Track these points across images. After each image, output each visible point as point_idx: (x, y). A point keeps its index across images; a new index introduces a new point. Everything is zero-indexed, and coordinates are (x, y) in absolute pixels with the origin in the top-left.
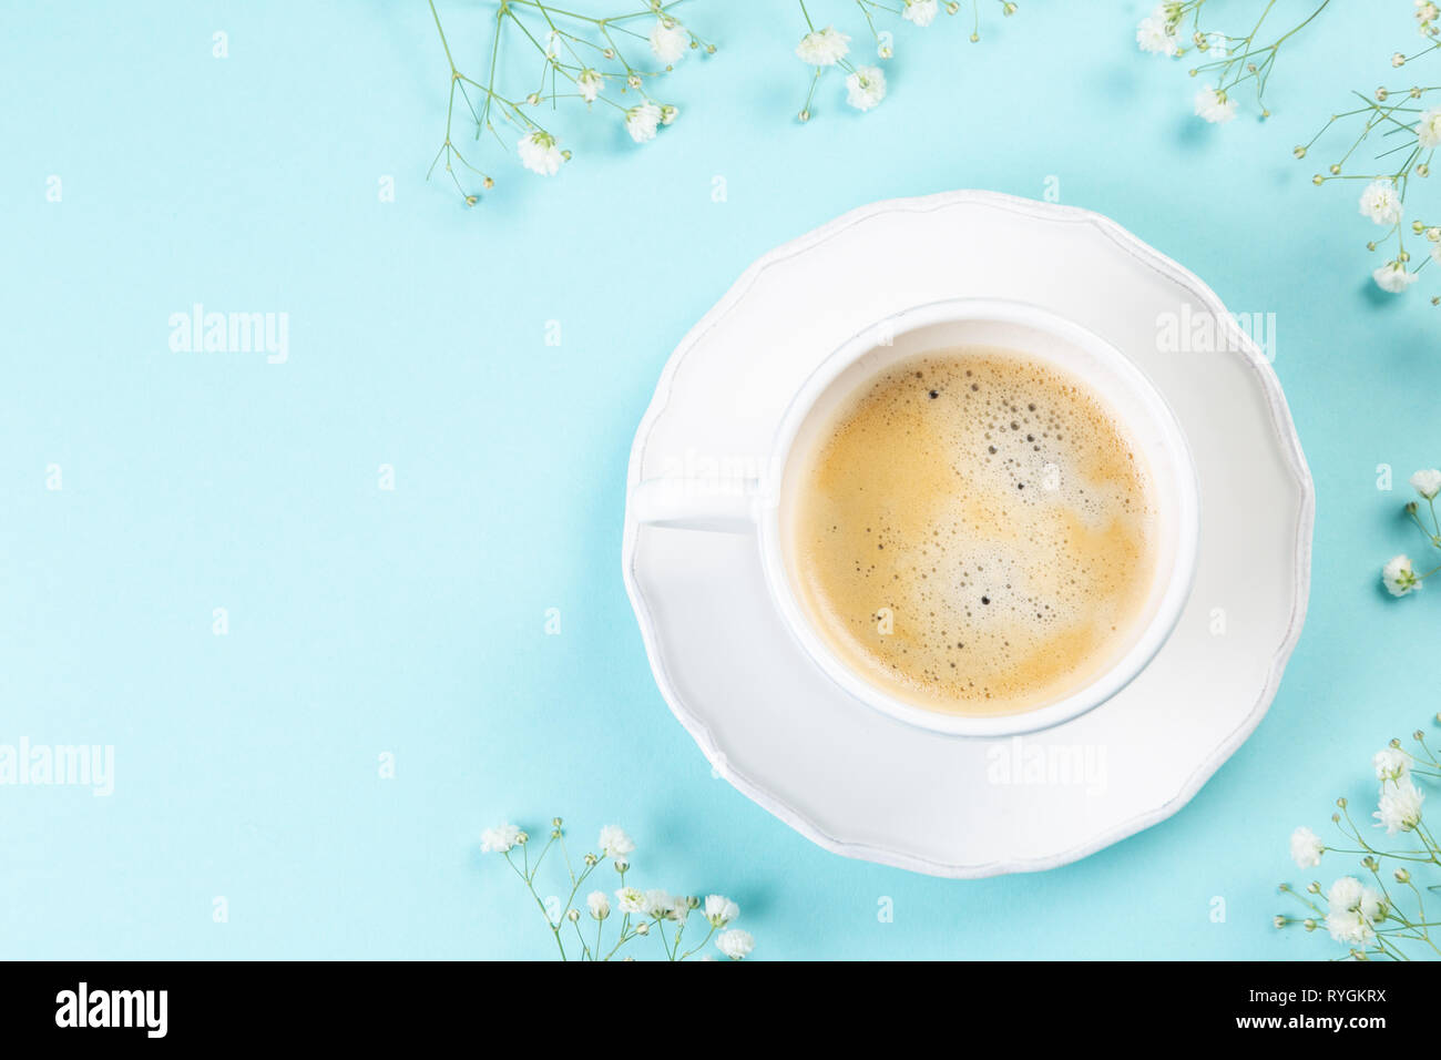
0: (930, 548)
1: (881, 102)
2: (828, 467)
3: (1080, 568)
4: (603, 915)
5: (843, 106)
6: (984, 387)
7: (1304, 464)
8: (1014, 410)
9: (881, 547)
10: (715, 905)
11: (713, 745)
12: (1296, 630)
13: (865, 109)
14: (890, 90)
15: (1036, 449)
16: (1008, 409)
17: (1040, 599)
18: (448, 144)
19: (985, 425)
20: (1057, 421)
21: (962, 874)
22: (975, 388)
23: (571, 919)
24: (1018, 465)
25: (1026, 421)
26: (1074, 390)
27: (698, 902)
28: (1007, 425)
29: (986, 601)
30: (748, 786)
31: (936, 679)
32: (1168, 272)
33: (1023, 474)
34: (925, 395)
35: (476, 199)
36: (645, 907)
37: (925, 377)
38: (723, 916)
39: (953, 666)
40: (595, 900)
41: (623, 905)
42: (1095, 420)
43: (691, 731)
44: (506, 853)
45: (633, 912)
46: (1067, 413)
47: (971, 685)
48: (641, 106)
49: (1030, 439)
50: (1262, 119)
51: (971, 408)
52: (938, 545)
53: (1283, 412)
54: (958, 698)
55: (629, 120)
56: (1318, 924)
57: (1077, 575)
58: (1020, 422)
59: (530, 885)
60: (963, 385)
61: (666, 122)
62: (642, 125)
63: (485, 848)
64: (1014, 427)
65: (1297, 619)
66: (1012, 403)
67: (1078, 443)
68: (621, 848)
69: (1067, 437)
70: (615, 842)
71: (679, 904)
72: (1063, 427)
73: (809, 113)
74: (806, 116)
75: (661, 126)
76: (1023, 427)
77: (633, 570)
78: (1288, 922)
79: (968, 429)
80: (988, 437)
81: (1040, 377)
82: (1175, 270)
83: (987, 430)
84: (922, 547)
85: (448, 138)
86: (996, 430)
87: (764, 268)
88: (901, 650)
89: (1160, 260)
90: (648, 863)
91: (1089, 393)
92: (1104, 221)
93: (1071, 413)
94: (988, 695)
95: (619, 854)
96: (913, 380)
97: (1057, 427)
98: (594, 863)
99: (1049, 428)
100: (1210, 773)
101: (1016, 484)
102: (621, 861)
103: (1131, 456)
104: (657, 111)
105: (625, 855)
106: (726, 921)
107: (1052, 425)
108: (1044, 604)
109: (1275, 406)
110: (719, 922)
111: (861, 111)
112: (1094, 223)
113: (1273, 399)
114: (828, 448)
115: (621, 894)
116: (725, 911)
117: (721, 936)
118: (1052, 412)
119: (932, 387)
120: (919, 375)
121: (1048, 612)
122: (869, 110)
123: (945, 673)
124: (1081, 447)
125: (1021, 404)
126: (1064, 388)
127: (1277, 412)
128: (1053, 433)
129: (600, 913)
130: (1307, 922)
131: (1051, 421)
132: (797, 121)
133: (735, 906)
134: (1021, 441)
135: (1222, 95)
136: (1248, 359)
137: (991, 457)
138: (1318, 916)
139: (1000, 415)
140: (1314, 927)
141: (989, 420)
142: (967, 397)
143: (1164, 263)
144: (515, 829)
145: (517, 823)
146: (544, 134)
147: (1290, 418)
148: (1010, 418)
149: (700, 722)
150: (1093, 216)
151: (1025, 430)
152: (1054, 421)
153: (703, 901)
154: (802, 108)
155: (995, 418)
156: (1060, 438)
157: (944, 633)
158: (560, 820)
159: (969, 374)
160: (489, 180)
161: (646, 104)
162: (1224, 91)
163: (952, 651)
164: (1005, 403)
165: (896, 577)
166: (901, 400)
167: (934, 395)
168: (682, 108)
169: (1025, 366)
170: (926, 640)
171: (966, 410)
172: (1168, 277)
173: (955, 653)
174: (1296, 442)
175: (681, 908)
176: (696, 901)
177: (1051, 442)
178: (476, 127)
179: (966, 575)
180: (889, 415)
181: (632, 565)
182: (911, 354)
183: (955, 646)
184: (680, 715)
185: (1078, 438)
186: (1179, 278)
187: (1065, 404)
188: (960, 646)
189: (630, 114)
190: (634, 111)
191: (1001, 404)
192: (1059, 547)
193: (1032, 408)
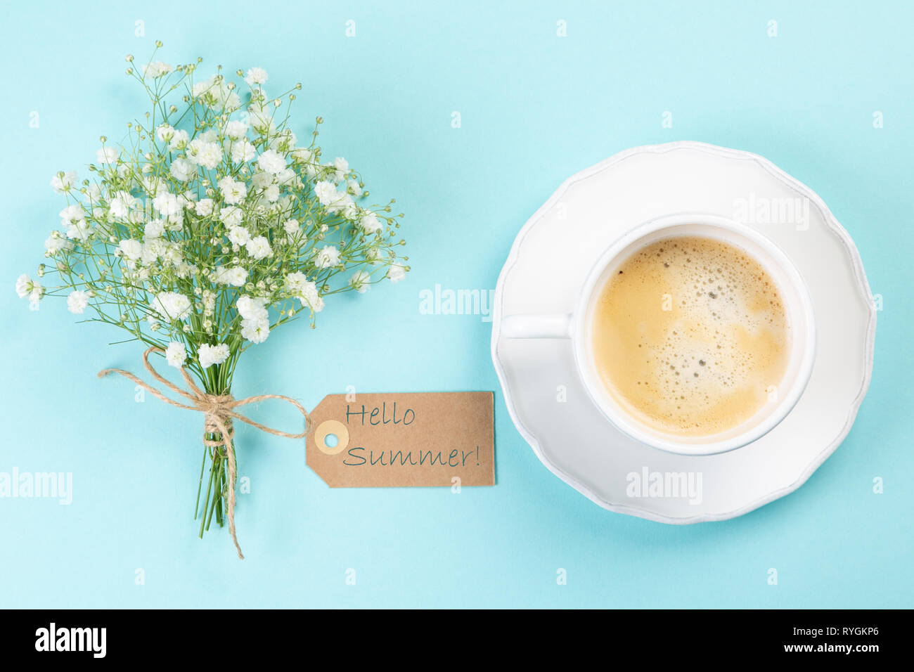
0: (666, 347)
6: (694, 261)
8: (711, 272)
9: (640, 346)
12: (865, 388)
15: (722, 293)
16: (707, 271)
17: (726, 374)
19: (694, 281)
22: (689, 261)
25: (717, 278)
28: (707, 281)
29: (696, 375)
30: (560, 473)
31: (670, 415)
32: (797, 188)
33: (715, 308)
34: (662, 266)
39: (679, 408)
43: (529, 442)
47: (688, 417)
49: (719, 288)
51: (686, 272)
52: (670, 345)
58: (713, 279)
60: (681, 260)
64: (710, 281)
65: (865, 383)
66: (710, 268)
67: (746, 290)
69: (740, 286)
72: (737, 280)
77: (497, 353)
79: (684, 284)
80: (696, 287)
81: (723, 253)
82: (800, 187)
83: (696, 283)
84: (662, 346)
86: (701, 284)
87: (571, 185)
89: (793, 182)
92: (762, 159)
93: (741, 272)
96: (656, 258)
97: (734, 281)
100: (816, 467)
112: (755, 160)
113: (854, 261)
124: (747, 292)
126: (737, 258)
127: (856, 266)
128: (732, 284)
131: (731, 277)
136: (841, 239)
137: (698, 298)
139: (703, 275)
141: (697, 277)
142: (684, 266)
143: (795, 184)
147: (863, 270)
148: (708, 276)
150: (755, 156)
151: (716, 283)
155: (700, 276)
156: (735, 287)
157: (674, 391)
159: (686, 254)
163: (678, 401)
164: (706, 268)
165: (648, 362)
166: (650, 268)
167: (666, 266)
170: (663, 395)
171: (683, 273)
172: (797, 191)
173: (680, 402)
177: (731, 289)
179: (686, 361)
180: (643, 277)
181: (497, 350)
183: (680, 398)
184: (523, 433)
185: (745, 286)
186: (802, 191)
187: (738, 267)
188: (682, 398)
191: (703, 269)
193: (720, 270)
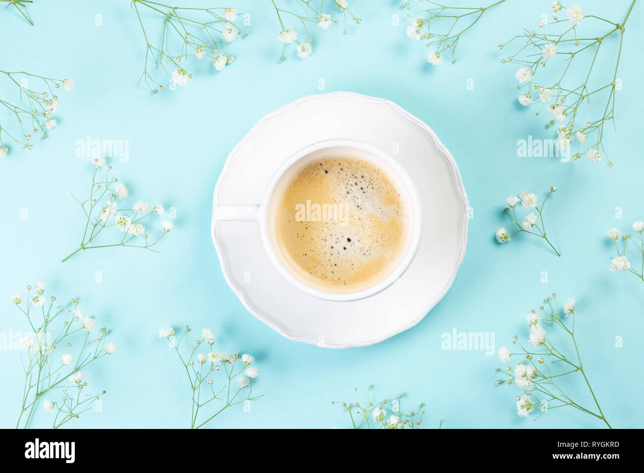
0: (325, 229)
1: (311, 55)
2: (287, 199)
3: (379, 236)
4: (203, 362)
5: (296, 57)
6: (345, 169)
7: (466, 196)
8: (356, 178)
9: (306, 228)
10: (245, 358)
11: (245, 299)
12: (462, 257)
13: (304, 58)
14: (313, 51)
15: (364, 192)
16: (354, 177)
17: (365, 248)
18: (145, 72)
19: (346, 183)
20: (372, 182)
21: (336, 347)
22: (342, 169)
23: (190, 364)
24: (357, 198)
25: (360, 182)
26: (378, 171)
27: (240, 356)
28: (353, 184)
29: (345, 248)
31: (326, 277)
33: (359, 202)
34: (323, 172)
35: (155, 92)
36: (218, 359)
37: (323, 165)
38: (248, 362)
39: (333, 272)
40: (200, 357)
41: (210, 359)
42: (386, 182)
44: (168, 338)
45: (214, 361)
46: (375, 179)
47: (339, 279)
48: (219, 57)
49: (362, 189)
50: (453, 62)
51: (340, 177)
52: (327, 228)
53: (458, 176)
54: (334, 284)
55: (215, 62)
56: (512, 381)
57: (379, 239)
58: (358, 182)
59: (177, 350)
60: (337, 168)
61: (229, 63)
62: (220, 64)
63: (160, 336)
64: (356, 184)
65: (462, 253)
66: (355, 175)
67: (380, 190)
68: (210, 337)
69: (376, 188)
70: (208, 334)
71: (232, 358)
72: (374, 184)
73: (283, 59)
74: (282, 60)
75: (227, 64)
76: (359, 184)
78: (502, 382)
79: (339, 185)
80: (346, 188)
81: (365, 166)
83: (346, 185)
84: (322, 229)
85: (145, 70)
86: (349, 186)
87: (264, 121)
88: (314, 267)
90: (221, 341)
91: (383, 172)
92: (392, 103)
93: (377, 179)
94: (345, 284)
95: (210, 339)
96: (319, 166)
97: (372, 184)
98: (200, 344)
99: (369, 185)
101: (357, 205)
102: (211, 342)
103: (399, 195)
104: (225, 58)
105: (212, 339)
106: (249, 364)
107: (370, 183)
108: (366, 250)
109: (455, 174)
110: (247, 364)
111: (302, 59)
112: (388, 104)
113: (454, 171)
114: (287, 192)
115: (210, 355)
116: (249, 360)
117: (247, 370)
118: (370, 179)
119: (326, 169)
120: (321, 164)
121: (368, 253)
122: (305, 58)
123: (329, 275)
124: (380, 192)
125: (359, 176)
126: (375, 169)
127: (456, 176)
128: (370, 186)
129: (202, 362)
130: (508, 381)
131: (370, 182)
132: (278, 62)
133: (253, 358)
134: (359, 190)
135: (438, 55)
137: (348, 195)
138: (512, 378)
139: (351, 179)
140: (511, 383)
141: (347, 181)
142: (339, 173)
143: (414, 120)
144: (171, 329)
145: (172, 327)
146: (182, 70)
147: (460, 178)
148: (355, 181)
149: (240, 291)
150: (388, 101)
151: (360, 185)
152: (371, 182)
153: (241, 357)
154: (280, 58)
155: (349, 181)
156: (373, 188)
157: (329, 260)
158: (188, 326)
159: (340, 164)
160: (161, 86)
161: (221, 55)
162: (439, 53)
163: (332, 267)
164: (353, 175)
165: (312, 240)
166: (315, 173)
167: (326, 172)
168: (235, 57)
169: (360, 161)
170: (322, 263)
171: (338, 178)
173: (334, 268)
174: (463, 187)
175: (233, 359)
176: (239, 356)
177: (370, 190)
178: (156, 65)
179: (338, 239)
180: (310, 180)
182: (318, 157)
183: (333, 265)
184: (232, 288)
185: (380, 188)
186: (419, 125)
187: (375, 175)
188: (335, 265)
189: (215, 60)
190: (217, 59)
191: (351, 176)
192: (372, 229)
193: (363, 177)
